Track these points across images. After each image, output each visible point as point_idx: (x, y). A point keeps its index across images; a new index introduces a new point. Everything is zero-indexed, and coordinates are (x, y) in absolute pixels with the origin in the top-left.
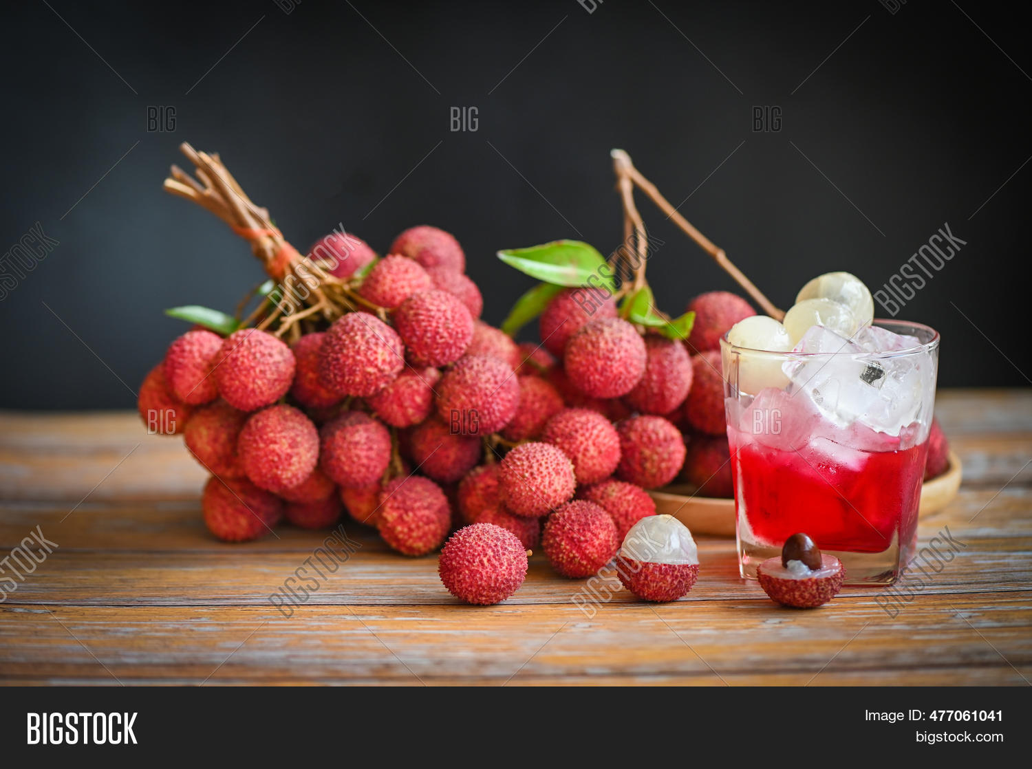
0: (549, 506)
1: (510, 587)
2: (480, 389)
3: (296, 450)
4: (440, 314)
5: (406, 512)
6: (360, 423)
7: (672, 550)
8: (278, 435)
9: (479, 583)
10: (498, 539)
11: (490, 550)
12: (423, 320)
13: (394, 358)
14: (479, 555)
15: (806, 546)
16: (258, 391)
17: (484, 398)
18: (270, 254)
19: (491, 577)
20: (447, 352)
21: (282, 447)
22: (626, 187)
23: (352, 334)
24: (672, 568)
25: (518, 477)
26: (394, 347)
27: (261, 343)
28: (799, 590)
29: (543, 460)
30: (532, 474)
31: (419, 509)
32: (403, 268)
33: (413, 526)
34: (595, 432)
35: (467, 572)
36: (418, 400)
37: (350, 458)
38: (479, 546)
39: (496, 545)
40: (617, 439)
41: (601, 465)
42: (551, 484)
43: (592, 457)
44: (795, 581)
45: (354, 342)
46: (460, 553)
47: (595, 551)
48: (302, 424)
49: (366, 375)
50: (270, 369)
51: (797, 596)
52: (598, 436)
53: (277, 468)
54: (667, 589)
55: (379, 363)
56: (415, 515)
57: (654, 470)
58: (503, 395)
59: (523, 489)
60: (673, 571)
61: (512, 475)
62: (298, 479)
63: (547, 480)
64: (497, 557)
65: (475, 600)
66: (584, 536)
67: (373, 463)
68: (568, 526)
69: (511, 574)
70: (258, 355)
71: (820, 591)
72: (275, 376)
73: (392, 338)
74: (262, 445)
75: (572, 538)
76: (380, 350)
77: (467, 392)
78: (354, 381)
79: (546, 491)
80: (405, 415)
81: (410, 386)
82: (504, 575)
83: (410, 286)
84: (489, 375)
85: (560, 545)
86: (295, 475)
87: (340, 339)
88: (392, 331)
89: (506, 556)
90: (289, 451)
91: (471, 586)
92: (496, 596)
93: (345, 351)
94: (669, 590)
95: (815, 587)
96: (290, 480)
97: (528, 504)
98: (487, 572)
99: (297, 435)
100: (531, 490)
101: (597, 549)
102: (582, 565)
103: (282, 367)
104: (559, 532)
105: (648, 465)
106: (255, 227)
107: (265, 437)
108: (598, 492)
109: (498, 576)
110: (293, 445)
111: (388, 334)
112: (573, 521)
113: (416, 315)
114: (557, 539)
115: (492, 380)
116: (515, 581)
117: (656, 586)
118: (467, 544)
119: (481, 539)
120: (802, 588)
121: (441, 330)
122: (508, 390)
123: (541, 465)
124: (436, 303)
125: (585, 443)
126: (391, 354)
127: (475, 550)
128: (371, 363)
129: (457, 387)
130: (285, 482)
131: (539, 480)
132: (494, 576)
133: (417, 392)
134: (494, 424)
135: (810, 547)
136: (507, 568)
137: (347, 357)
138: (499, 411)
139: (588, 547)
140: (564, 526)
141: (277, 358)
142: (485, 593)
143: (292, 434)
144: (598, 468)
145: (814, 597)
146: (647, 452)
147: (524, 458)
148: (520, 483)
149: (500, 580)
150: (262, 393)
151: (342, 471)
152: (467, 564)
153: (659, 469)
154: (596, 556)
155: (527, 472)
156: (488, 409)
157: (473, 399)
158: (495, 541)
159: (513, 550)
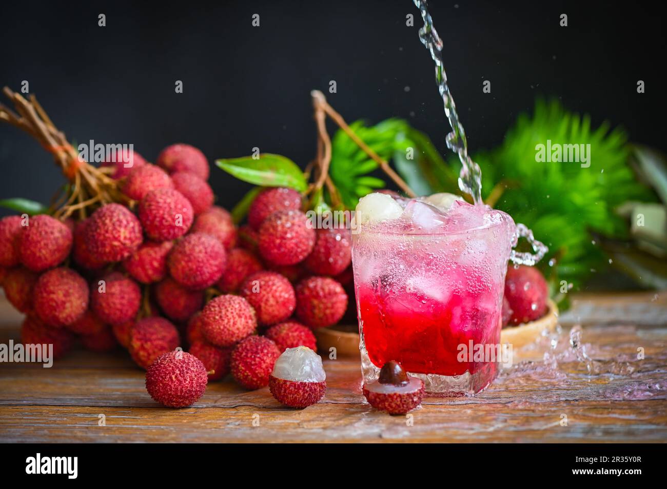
0: (234, 339)
1: (192, 396)
2: (195, 258)
3: (68, 299)
4: (166, 205)
5: (146, 341)
6: (116, 280)
7: (304, 372)
8: (56, 288)
9: (169, 393)
10: (184, 362)
11: (177, 370)
12: (154, 210)
13: (133, 235)
14: (169, 373)
15: (395, 370)
16: (43, 258)
17: (197, 264)
18: (64, 164)
19: (177, 389)
20: (172, 232)
21: (59, 295)
22: (320, 117)
23: (104, 219)
24: (303, 384)
25: (212, 319)
26: (133, 228)
27: (46, 224)
28: (387, 402)
29: (229, 307)
30: (221, 317)
31: (155, 340)
32: (149, 173)
33: (151, 351)
34: (274, 288)
35: (161, 385)
36: (156, 264)
37: (108, 304)
38: (170, 367)
39: (182, 367)
40: (292, 292)
41: (278, 311)
42: (234, 324)
43: (272, 306)
44: (385, 395)
45: (104, 224)
46: (156, 372)
47: (263, 371)
48: (74, 280)
49: (113, 247)
50: (51, 243)
51: (387, 406)
52: (276, 291)
53: (55, 310)
54: (300, 399)
55: (122, 239)
56: (152, 344)
57: (321, 315)
58: (212, 262)
59: (216, 328)
60: (304, 387)
61: (208, 318)
62: (72, 318)
63: (232, 321)
64: (182, 375)
65: (169, 404)
66: (255, 361)
67: (125, 308)
68: (244, 354)
69: (193, 386)
70: (43, 233)
71: (403, 402)
72: (55, 247)
73: (132, 221)
74: (45, 295)
75: (247, 362)
76: (122, 230)
77: (186, 259)
78: (105, 251)
79: (231, 329)
80: (147, 275)
81: (150, 255)
82: (187, 387)
83: (153, 186)
84: (201, 247)
85: (238, 366)
86: (69, 316)
87: (96, 222)
88: (133, 216)
89: (189, 374)
90: (64, 299)
91: (164, 394)
92: (183, 402)
93: (98, 231)
94: (302, 400)
95: (399, 399)
96: (66, 319)
97: (219, 338)
98: (175, 385)
99: (70, 288)
100: (220, 328)
101: (264, 370)
102: (254, 381)
103: (61, 241)
104: (238, 358)
105: (316, 311)
106: (54, 144)
107: (47, 289)
108: (273, 330)
109: (182, 387)
110: (67, 294)
111: (129, 218)
112: (248, 350)
113: (150, 205)
114: (237, 363)
115: (204, 251)
116: (196, 391)
117: (292, 397)
118: (162, 366)
119: (172, 362)
120: (390, 400)
121: (166, 216)
122: (215, 258)
123: (227, 311)
124: (164, 197)
125: (266, 296)
126: (130, 233)
127: (167, 370)
128: (116, 239)
129: (180, 256)
130: (62, 320)
131: (226, 321)
132: (179, 388)
133: (155, 259)
134: (205, 282)
135: (398, 372)
136: (189, 383)
137: (100, 234)
138: (208, 273)
139: (257, 369)
140: (242, 353)
141: (57, 234)
142: (174, 400)
143: (66, 287)
144: (276, 313)
145: (399, 406)
146: (315, 302)
147: (216, 305)
148: (213, 324)
149: (184, 391)
150: (46, 259)
151: (104, 313)
152: (161, 379)
153: (325, 314)
154: (263, 375)
155: (218, 315)
156: (200, 271)
157: (190, 264)
158: (182, 364)
159: (195, 370)
